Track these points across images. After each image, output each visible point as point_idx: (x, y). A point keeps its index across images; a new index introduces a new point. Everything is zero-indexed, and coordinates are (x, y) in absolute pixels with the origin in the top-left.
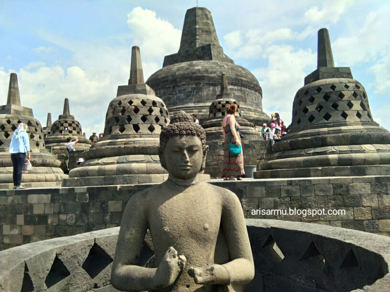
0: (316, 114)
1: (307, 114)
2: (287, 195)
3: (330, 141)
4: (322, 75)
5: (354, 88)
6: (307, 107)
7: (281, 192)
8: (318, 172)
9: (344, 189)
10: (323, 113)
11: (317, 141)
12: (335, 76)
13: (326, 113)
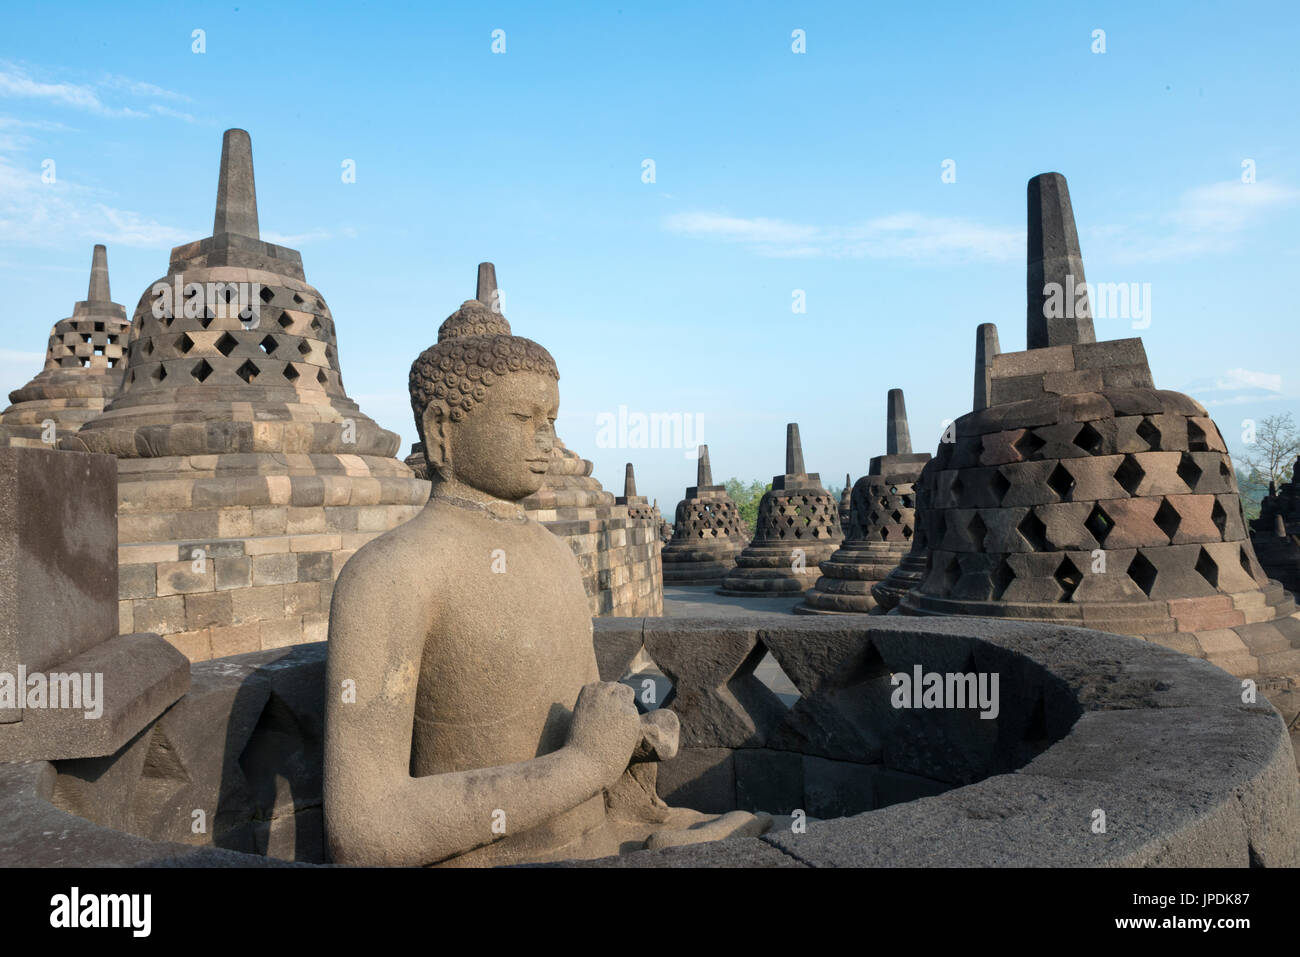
0: (216, 358)
1: (188, 356)
2: (177, 591)
3: (264, 438)
4: (233, 253)
5: (315, 310)
6: (190, 334)
7: (158, 581)
8: (240, 522)
9: (322, 565)
10: (237, 359)
11: (228, 437)
12: (265, 266)
13: (245, 360)
